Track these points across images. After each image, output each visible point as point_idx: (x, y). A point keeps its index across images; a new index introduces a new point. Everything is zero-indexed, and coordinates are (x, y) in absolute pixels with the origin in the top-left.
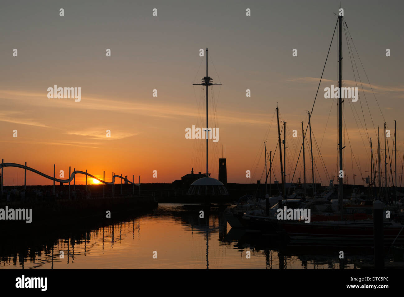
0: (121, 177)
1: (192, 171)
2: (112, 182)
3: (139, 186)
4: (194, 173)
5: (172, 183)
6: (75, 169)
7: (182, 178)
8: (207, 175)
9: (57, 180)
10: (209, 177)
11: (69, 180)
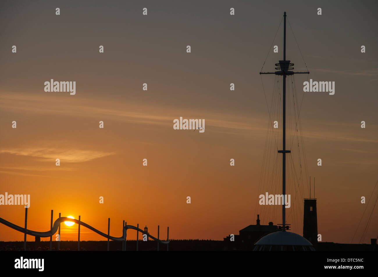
0: (137, 229)
1: (258, 221)
2: (123, 237)
3: (167, 244)
4: (261, 224)
5: (223, 240)
6: (60, 214)
7: (239, 231)
8: (284, 227)
9: (31, 233)
10: (287, 231)
11: (50, 233)
